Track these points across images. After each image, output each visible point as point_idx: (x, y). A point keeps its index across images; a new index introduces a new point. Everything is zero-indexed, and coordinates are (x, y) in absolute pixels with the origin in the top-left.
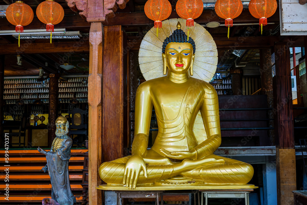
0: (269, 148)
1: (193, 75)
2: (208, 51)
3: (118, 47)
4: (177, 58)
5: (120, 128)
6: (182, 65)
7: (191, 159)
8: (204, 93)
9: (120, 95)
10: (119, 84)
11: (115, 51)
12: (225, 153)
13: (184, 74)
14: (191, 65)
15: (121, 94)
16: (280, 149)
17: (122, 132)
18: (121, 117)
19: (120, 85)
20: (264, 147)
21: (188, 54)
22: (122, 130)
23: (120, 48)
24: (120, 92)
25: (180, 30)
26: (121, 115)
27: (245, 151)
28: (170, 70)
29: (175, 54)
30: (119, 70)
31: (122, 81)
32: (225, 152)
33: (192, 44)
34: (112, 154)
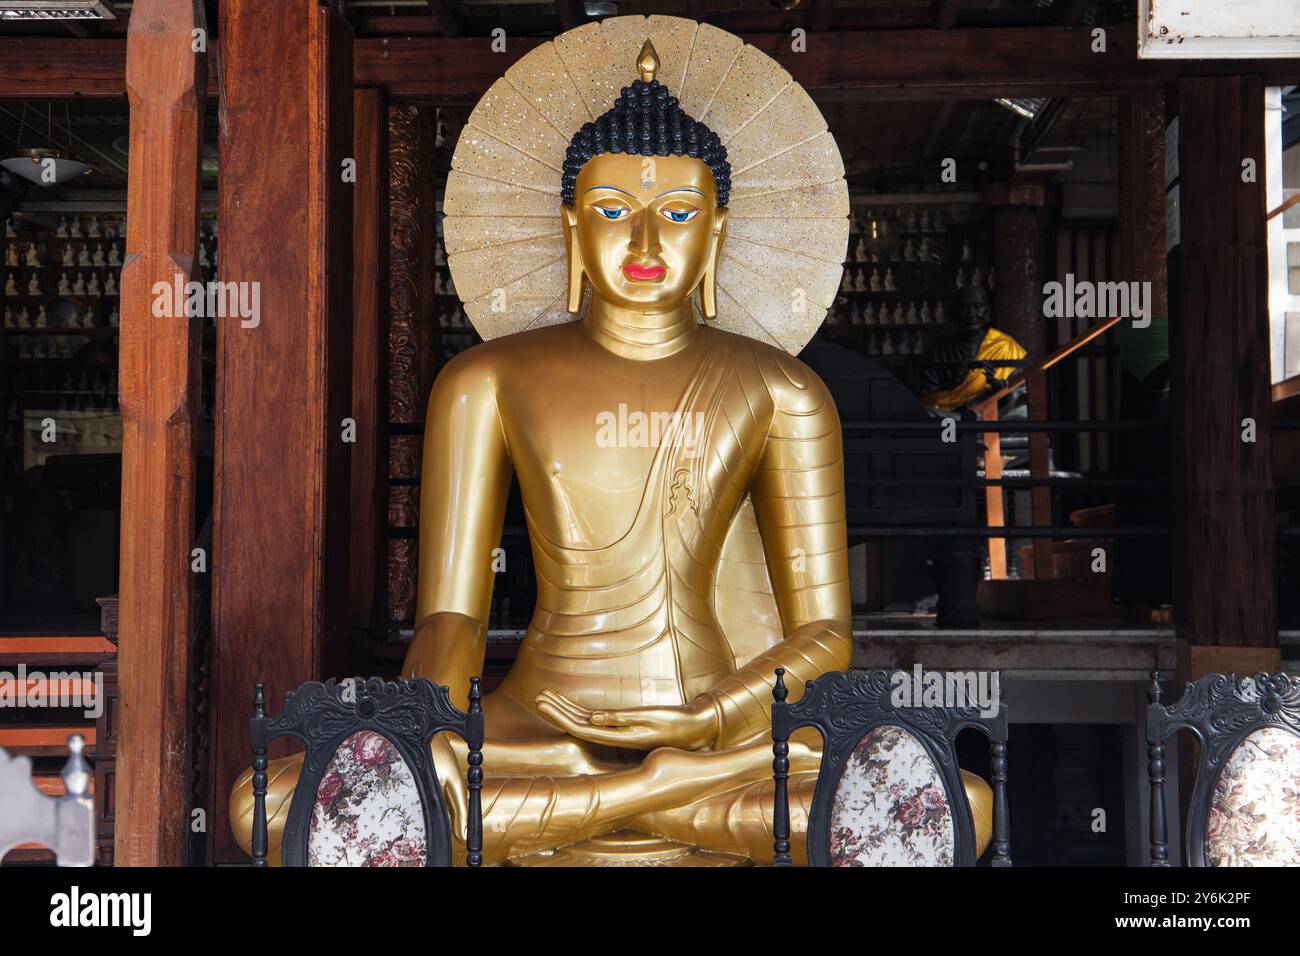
0: (1138, 641)
1: (714, 318)
2: (801, 190)
3: (298, 92)
4: (632, 235)
5: (307, 528)
6: (660, 272)
7: (686, 746)
8: (767, 408)
9: (312, 356)
10: (307, 298)
11: (285, 115)
12: (895, 660)
13: (670, 316)
14: (709, 268)
15: (312, 349)
16: (1193, 648)
17: (318, 547)
18: (311, 470)
19: (312, 299)
20: (1108, 633)
21: (691, 215)
22: (318, 538)
23: (314, 102)
24: (312, 340)
25: (656, 89)
26: (312, 461)
27: (1005, 655)
28: (596, 295)
29: (624, 213)
30: (305, 219)
31: (320, 277)
32: (897, 655)
33: (709, 163)
34: (260, 669)
